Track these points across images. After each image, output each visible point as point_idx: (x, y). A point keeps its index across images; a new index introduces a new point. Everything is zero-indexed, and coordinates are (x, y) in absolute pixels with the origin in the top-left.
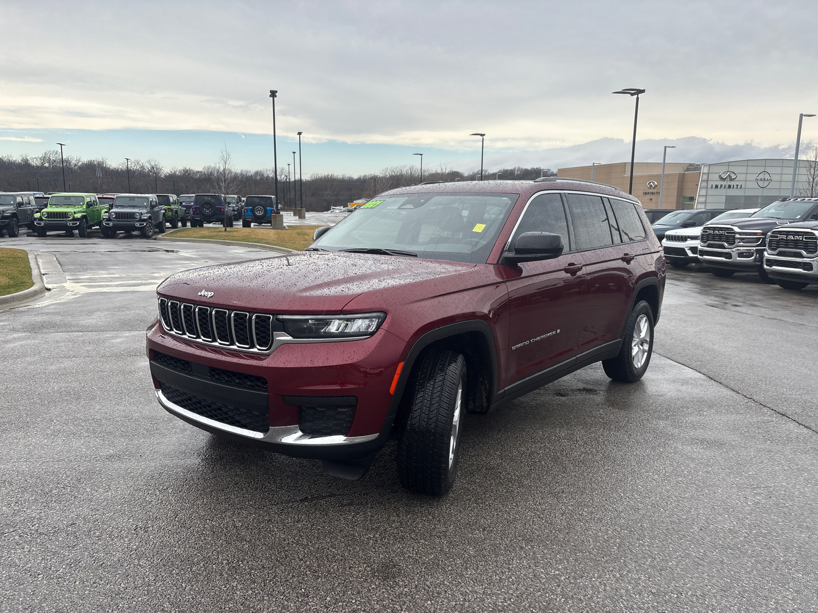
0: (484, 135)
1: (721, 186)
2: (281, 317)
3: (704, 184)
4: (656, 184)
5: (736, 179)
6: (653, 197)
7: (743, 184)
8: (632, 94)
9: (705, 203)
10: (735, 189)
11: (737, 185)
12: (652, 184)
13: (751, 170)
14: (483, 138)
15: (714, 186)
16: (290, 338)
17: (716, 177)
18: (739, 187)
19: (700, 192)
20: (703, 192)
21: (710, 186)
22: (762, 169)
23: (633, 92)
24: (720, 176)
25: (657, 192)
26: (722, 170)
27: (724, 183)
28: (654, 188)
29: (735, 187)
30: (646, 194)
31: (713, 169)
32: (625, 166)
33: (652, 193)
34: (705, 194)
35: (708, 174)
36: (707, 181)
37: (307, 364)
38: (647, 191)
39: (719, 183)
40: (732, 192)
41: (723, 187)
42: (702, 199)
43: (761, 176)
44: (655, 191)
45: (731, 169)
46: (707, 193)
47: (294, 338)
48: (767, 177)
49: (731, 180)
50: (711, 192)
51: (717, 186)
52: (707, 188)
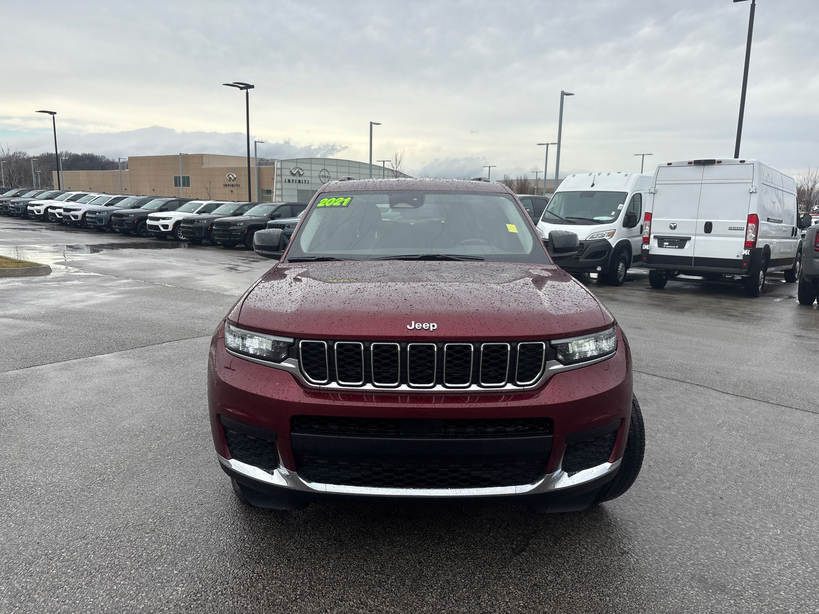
0: (55, 113)
1: (293, 180)
2: (553, 342)
3: (279, 178)
4: (235, 176)
5: (304, 175)
6: (234, 189)
7: (309, 179)
8: (241, 88)
9: (282, 196)
10: (304, 184)
11: (305, 181)
12: (231, 176)
13: (314, 167)
14: (54, 117)
15: (287, 181)
16: (561, 366)
17: (288, 172)
18: (307, 182)
19: (276, 186)
20: (279, 186)
21: (283, 180)
22: (321, 167)
23: (242, 86)
24: (291, 171)
25: (237, 185)
26: (292, 166)
27: (295, 178)
28: (233, 180)
29: (304, 182)
30: (226, 186)
31: (285, 165)
32: (202, 157)
33: (233, 186)
34: (280, 188)
35: (281, 169)
36: (281, 175)
37: (593, 393)
38: (227, 184)
39: (291, 178)
40: (302, 187)
41: (294, 181)
42: (279, 193)
43: (322, 173)
44: (234, 183)
45: (300, 165)
46: (282, 186)
47: (564, 365)
48: (327, 174)
49: (300, 175)
50: (286, 186)
51: (289, 181)
52: (281, 182)
